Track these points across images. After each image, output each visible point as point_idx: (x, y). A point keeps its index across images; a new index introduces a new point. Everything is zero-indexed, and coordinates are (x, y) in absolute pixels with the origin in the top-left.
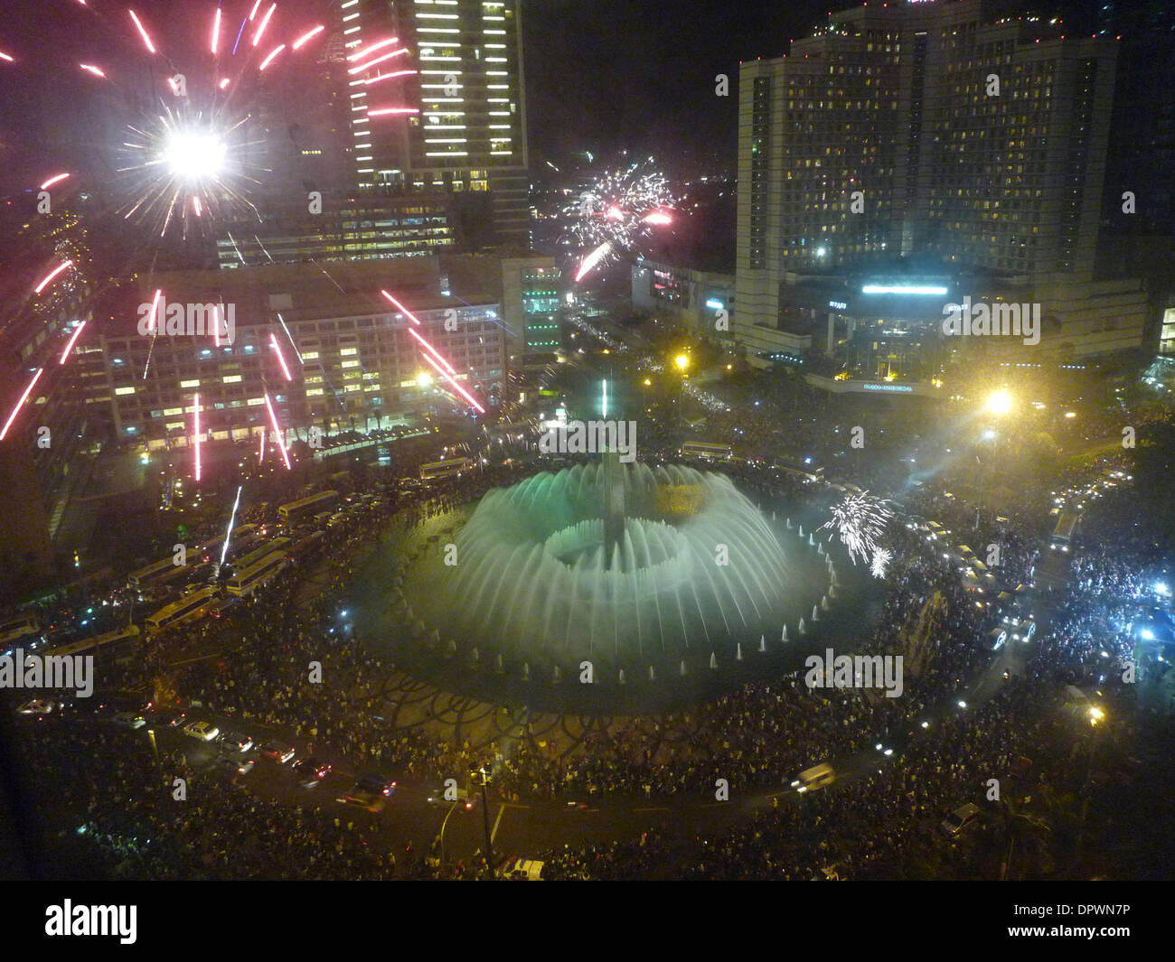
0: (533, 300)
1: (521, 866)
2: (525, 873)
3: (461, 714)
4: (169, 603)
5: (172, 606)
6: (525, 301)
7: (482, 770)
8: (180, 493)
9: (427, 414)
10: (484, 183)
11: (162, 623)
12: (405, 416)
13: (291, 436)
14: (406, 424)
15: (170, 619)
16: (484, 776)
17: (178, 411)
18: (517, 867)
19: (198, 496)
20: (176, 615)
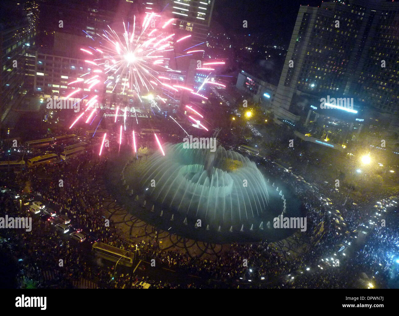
0: (198, 77)
1: (142, 284)
2: (143, 287)
3: (134, 223)
4: (38, 156)
5: (39, 157)
6: (195, 77)
7: (136, 246)
8: (52, 117)
9: (148, 110)
10: (191, 28)
11: (34, 162)
12: (140, 109)
13: (96, 106)
14: (140, 112)
15: (37, 162)
16: (137, 248)
17: (58, 86)
18: (140, 284)
19: (58, 119)
20: (39, 161)
